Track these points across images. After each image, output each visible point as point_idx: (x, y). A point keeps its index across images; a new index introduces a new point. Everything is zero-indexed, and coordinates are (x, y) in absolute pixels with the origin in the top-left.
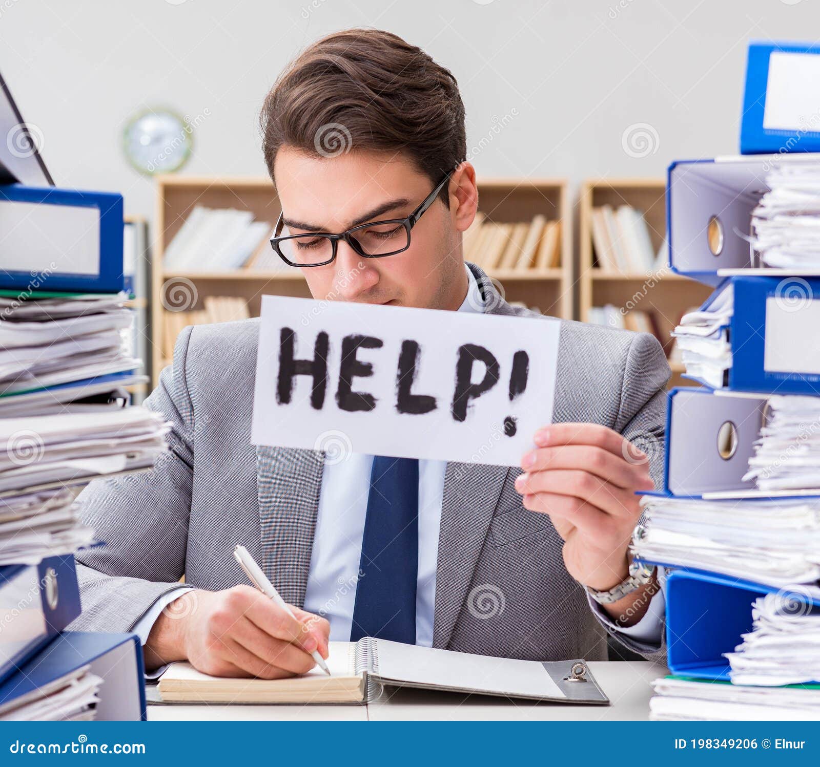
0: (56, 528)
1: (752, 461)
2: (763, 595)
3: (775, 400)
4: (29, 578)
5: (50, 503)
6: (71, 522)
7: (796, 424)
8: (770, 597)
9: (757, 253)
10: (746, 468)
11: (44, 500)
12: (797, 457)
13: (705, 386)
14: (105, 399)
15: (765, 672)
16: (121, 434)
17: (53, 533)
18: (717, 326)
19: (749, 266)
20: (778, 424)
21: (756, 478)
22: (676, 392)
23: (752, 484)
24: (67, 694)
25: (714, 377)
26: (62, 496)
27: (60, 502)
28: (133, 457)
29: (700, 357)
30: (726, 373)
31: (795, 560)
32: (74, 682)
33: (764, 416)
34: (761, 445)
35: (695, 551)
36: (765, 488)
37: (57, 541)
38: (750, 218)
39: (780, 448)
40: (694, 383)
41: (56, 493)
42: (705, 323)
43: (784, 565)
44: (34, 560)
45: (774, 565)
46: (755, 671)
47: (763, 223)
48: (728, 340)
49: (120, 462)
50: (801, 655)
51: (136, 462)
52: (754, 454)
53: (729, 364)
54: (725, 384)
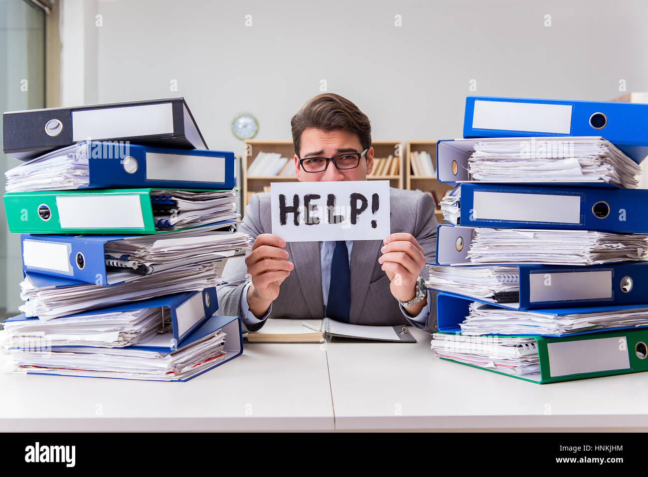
0: (209, 278)
1: (468, 252)
2: (473, 302)
3: (477, 229)
4: (200, 295)
5: (207, 268)
6: (214, 275)
7: (485, 238)
8: (475, 303)
9: (470, 174)
10: (467, 255)
11: (205, 267)
12: (485, 251)
13: (450, 223)
14: (227, 229)
15: (473, 331)
16: (233, 242)
17: (207, 279)
18: (455, 201)
19: (468, 180)
20: (478, 238)
21: (470, 258)
22: (440, 226)
23: (469, 260)
24: (214, 339)
25: (455, 221)
26: (212, 266)
27: (211, 268)
28: (238, 251)
29: (449, 213)
30: (458, 219)
31: (485, 289)
32: (216, 335)
33: (473, 235)
34: (472, 246)
35: (447, 285)
36: (473, 262)
37: (210, 282)
38: (468, 161)
39: (479, 247)
40: (448, 223)
41: (209, 264)
42: (451, 200)
43: (481, 291)
44: (202, 289)
45: (477, 291)
46: (470, 330)
47: (472, 163)
48: (459, 207)
49: (233, 253)
50: (487, 324)
51: (239, 253)
52: (469, 250)
53: (459, 216)
54: (458, 223)
